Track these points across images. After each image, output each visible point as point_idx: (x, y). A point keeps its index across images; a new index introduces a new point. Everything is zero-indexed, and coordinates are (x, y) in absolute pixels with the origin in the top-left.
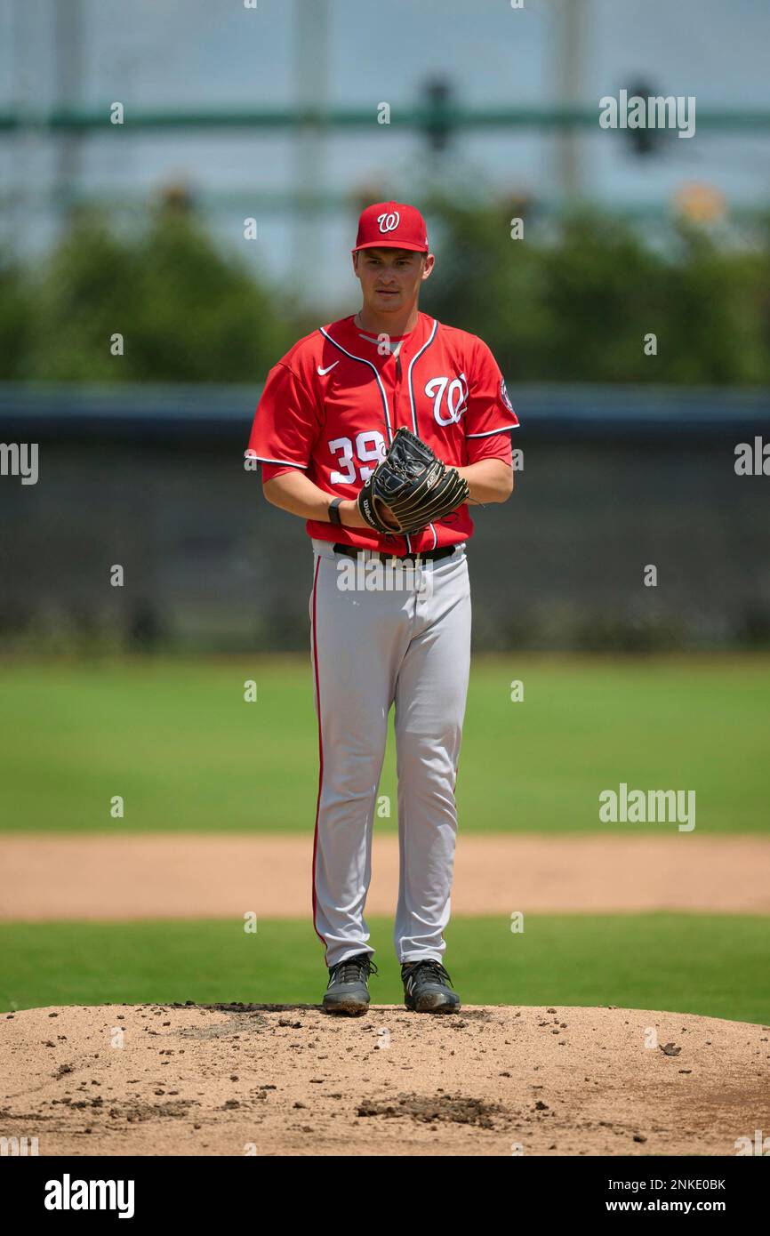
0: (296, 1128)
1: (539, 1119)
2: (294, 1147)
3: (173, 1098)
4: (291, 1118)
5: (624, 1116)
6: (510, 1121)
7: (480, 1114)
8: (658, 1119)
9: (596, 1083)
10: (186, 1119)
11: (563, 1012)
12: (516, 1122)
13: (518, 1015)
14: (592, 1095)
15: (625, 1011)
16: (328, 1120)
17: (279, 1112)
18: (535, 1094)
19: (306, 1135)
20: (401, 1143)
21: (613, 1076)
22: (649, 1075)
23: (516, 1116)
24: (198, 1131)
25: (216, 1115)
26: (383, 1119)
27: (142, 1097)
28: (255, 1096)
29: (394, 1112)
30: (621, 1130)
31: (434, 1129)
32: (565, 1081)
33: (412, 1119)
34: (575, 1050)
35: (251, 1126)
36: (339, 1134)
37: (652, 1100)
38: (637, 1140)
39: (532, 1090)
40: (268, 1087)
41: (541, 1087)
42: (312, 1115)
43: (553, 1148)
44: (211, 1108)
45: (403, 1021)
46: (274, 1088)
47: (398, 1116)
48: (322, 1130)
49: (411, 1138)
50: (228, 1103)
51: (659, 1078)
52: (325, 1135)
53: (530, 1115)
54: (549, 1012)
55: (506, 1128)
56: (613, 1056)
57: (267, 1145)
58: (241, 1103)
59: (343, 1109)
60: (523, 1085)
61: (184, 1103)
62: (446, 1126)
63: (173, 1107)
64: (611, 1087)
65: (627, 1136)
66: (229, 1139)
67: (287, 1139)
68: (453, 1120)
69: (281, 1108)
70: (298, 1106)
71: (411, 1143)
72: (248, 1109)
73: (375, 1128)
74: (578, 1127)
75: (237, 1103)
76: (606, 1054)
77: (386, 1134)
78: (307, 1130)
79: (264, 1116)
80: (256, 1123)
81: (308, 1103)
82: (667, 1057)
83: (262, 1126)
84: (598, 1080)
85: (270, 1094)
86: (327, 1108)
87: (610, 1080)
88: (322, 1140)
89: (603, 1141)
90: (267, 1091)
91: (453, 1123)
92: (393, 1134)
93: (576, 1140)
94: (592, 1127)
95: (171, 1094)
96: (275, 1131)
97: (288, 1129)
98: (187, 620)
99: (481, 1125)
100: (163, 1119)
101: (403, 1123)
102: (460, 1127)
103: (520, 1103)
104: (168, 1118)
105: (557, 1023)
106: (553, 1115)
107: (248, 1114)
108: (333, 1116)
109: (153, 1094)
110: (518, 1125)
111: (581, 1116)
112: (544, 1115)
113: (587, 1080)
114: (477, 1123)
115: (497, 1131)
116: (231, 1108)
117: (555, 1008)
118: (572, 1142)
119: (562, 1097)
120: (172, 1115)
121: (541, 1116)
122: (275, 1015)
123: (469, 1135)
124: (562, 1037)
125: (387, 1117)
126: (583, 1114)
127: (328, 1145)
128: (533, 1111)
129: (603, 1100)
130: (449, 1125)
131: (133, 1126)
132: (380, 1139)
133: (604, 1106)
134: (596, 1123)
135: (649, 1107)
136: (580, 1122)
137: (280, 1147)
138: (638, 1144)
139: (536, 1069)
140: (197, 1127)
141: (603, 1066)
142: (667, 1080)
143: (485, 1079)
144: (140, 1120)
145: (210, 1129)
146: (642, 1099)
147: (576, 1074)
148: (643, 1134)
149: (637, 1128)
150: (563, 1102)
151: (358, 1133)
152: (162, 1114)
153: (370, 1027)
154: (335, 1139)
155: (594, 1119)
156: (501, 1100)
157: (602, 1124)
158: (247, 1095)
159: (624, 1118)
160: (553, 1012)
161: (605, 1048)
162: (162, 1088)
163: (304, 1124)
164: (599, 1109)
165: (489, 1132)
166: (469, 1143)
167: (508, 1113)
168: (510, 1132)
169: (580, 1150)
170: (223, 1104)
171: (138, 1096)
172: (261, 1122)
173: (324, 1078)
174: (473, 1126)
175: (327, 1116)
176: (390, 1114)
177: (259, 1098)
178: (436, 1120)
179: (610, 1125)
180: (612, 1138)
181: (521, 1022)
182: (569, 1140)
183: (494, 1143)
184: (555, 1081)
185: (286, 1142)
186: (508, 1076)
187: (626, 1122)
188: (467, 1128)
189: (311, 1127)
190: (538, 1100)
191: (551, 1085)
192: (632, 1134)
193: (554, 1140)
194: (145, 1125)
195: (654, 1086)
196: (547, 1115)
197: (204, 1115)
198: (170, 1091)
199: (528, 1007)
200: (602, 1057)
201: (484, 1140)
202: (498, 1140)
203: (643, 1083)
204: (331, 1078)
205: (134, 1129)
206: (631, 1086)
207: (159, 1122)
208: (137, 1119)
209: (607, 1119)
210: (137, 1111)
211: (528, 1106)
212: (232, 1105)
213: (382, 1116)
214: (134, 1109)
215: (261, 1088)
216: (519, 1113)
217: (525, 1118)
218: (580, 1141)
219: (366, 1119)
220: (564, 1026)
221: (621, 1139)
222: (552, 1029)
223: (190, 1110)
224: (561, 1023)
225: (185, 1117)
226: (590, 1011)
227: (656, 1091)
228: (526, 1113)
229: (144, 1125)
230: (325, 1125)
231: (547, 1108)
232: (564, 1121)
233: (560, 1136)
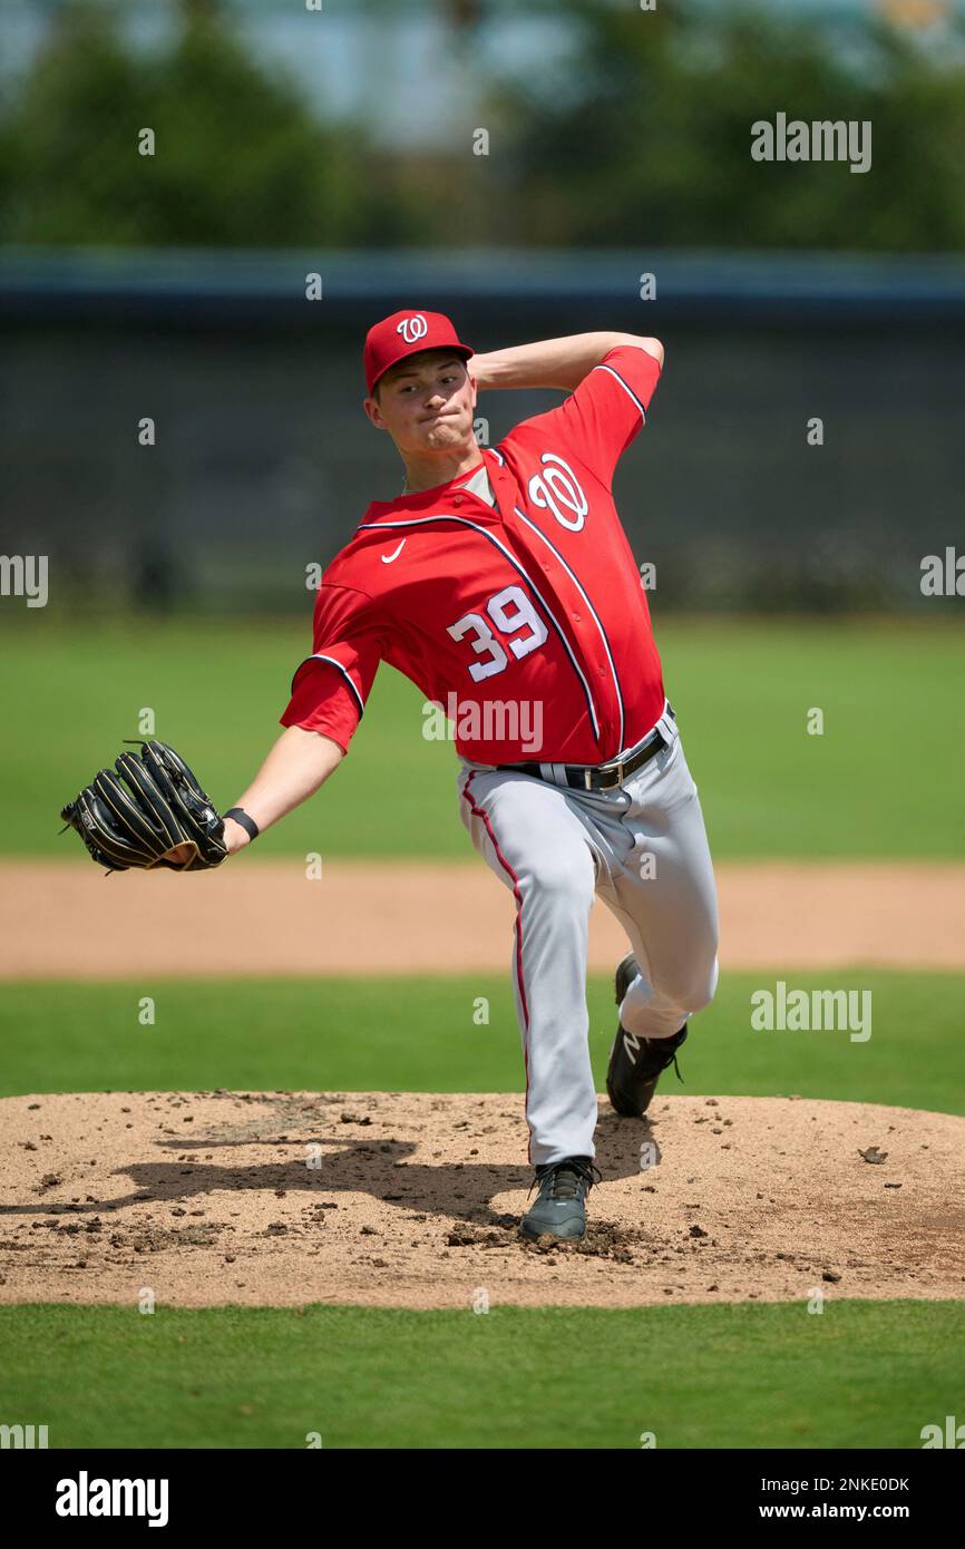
0: (365, 1261)
1: (694, 1249)
2: (361, 1287)
3: (198, 1220)
4: (358, 1247)
5: (810, 1246)
6: (655, 1252)
7: (615, 1242)
8: (856, 1250)
9: (772, 1201)
10: (215, 1249)
11: (727, 1103)
12: (664, 1254)
13: (666, 1108)
14: (767, 1217)
15: (812, 1103)
16: (408, 1251)
17: (341, 1239)
18: (689, 1216)
19: (377, 1271)
20: (506, 1282)
21: (794, 1191)
22: (844, 1191)
23: (664, 1246)
24: (230, 1264)
25: (255, 1243)
26: (483, 1249)
27: (155, 1219)
28: (309, 1217)
29: (497, 1240)
30: (806, 1264)
31: (552, 1263)
32: (729, 1198)
33: (521, 1249)
34: (744, 1156)
35: (303, 1258)
36: (423, 1270)
37: (848, 1224)
38: (828, 1278)
39: (685, 1210)
40: (326, 1206)
41: (698, 1206)
42: (386, 1244)
43: (713, 1289)
44: (249, 1234)
45: (510, 1116)
46: (335, 1206)
47: (503, 1246)
48: (399, 1264)
49: (521, 1276)
50: (271, 1227)
51: (857, 1194)
52: (404, 1270)
53: (682, 1245)
54: (708, 1104)
55: (649, 1262)
56: (795, 1164)
57: (324, 1284)
58: (289, 1227)
59: (428, 1235)
60: (673, 1203)
61: (211, 1226)
62: (568, 1260)
63: (196, 1231)
64: (792, 1207)
65: (814, 1274)
66: (273, 1276)
67: (352, 1276)
68: (577, 1250)
69: (344, 1234)
70: (366, 1231)
71: (520, 1281)
72: (299, 1235)
73: (471, 1261)
74: (748, 1260)
75: (284, 1227)
76: (786, 1162)
77: (487, 1270)
78: (380, 1264)
79: (321, 1245)
80: (310, 1254)
81: (381, 1228)
82: (869, 1166)
83: (317, 1258)
84: (775, 1197)
85: (329, 1215)
86: (407, 1234)
87: (791, 1197)
88: (400, 1277)
89: (782, 1280)
90: (325, 1211)
91: (577, 1255)
92: (496, 1269)
93: (745, 1278)
94: (767, 1260)
95: (194, 1214)
96: (335, 1265)
97: (353, 1263)
98: (213, 570)
99: (616, 1258)
100: (183, 1249)
101: (509, 1255)
102: (586, 1260)
103: (669, 1228)
104: (190, 1247)
105: (719, 1119)
106: (714, 1244)
107: (299, 1243)
108: (415, 1244)
109: (170, 1214)
110: (666, 1258)
111: (750, 1247)
112: (701, 1245)
113: (759, 1197)
114: (610, 1255)
115: (637, 1267)
116: (277, 1234)
117: (717, 1098)
118: (740, 1282)
119: (726, 1220)
120: (195, 1243)
121: (697, 1245)
122: (334, 1107)
123: (599, 1271)
124: (725, 1138)
125: (488, 1247)
126: (754, 1243)
127: (407, 1284)
128: (686, 1239)
129: (782, 1225)
130: (572, 1257)
131: (144, 1258)
132: (478, 1276)
133: (783, 1233)
134: (772, 1255)
135: (844, 1233)
136: (751, 1254)
137: (343, 1286)
138: (829, 1283)
139: (690, 1182)
140: (229, 1260)
141: (780, 1177)
142: (868, 1196)
143: (621, 1195)
144: (152, 1250)
145: (247, 1262)
146: (835, 1223)
147: (744, 1189)
148: (835, 1270)
149: (828, 1262)
150: (726, 1226)
151: (449, 1268)
152: (182, 1242)
153: (465, 1124)
154: (417, 1277)
155: (769, 1249)
156: (642, 1223)
157: (780, 1257)
158: (298, 1217)
159: (810, 1248)
160: (714, 1104)
161: (783, 1153)
162: (182, 1206)
163: (374, 1256)
164: (774, 1236)
165: (628, 1268)
166: (599, 1282)
167: (653, 1241)
168: (655, 1268)
169: (751, 1292)
170: (265, 1228)
171: (149, 1217)
172: (316, 1254)
173: (401, 1193)
174: (604, 1258)
175: (407, 1246)
176: (491, 1243)
177: (313, 1220)
178: (555, 1250)
179: (791, 1259)
180: (794, 1276)
181: (671, 1118)
182: (736, 1278)
183: (633, 1282)
184: (715, 1199)
185: (350, 1280)
186: (653, 1191)
187: (812, 1254)
188: (597, 1262)
189: (385, 1260)
190: (693, 1224)
191: (710, 1203)
192: (821, 1271)
193: (715, 1278)
194: (160, 1258)
195: (851, 1205)
196: (706, 1245)
197: (239, 1243)
198: (193, 1210)
199: (680, 1098)
200: (780, 1165)
201: (620, 1278)
202: (637, 1278)
203: (836, 1201)
204: (411, 1194)
205: (145, 1262)
206: (820, 1205)
207: (178, 1251)
208: (147, 1249)
209: (787, 1249)
210: (148, 1237)
211: (680, 1232)
212: (278, 1229)
213: (481, 1244)
214: (144, 1235)
215: (317, 1207)
216: (668, 1241)
217: (676, 1248)
218: (750, 1280)
219: (458, 1250)
220: (728, 1123)
221: (807, 1277)
222: (712, 1127)
223: (220, 1236)
224: (724, 1119)
225: (213, 1246)
226: (764, 1102)
227: (852, 1213)
228: (678, 1242)
229: (156, 1257)
230: (404, 1258)
231: (706, 1234)
232: (729, 1252)
233: (724, 1273)
